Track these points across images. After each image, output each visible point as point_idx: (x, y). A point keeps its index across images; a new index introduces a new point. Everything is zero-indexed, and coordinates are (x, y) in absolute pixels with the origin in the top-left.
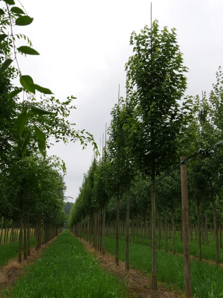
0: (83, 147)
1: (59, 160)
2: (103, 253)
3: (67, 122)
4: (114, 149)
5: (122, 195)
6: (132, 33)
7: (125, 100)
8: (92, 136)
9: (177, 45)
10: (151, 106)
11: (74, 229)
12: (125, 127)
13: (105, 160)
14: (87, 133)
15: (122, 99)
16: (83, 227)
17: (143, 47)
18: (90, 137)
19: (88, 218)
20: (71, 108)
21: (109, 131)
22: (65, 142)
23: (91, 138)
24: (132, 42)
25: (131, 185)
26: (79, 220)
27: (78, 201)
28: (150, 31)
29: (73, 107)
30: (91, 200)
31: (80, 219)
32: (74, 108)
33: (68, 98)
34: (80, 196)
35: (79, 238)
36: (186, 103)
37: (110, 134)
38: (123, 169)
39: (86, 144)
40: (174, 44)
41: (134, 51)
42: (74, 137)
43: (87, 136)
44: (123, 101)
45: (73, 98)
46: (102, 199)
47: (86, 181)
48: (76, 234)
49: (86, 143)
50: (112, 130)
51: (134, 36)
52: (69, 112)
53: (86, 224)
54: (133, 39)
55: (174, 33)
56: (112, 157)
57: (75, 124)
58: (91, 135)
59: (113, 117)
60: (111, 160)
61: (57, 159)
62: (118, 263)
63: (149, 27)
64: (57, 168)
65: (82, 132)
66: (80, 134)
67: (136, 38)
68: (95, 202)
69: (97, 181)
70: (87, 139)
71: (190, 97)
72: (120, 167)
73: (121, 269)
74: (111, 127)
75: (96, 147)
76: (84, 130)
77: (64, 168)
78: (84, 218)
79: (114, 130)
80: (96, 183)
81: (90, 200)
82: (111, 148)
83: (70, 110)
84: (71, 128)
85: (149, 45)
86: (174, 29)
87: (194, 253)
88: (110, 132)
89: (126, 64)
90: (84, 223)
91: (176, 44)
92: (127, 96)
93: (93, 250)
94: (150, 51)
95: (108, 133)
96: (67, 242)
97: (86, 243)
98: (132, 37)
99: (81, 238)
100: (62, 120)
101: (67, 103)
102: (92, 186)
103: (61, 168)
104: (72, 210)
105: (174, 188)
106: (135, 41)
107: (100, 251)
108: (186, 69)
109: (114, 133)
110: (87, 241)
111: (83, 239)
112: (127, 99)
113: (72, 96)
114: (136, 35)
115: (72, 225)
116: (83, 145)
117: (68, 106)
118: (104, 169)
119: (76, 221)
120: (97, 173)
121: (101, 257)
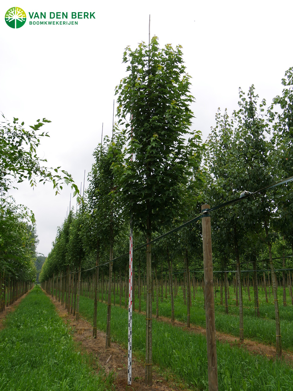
0: (57, 192)
1: (27, 210)
2: (78, 319)
3: (35, 156)
4: (94, 198)
5: (102, 253)
6: (127, 48)
7: (110, 139)
8: (70, 176)
9: (183, 67)
10: (152, 139)
11: (46, 285)
12: (113, 166)
13: (83, 212)
14: (63, 171)
15: (107, 138)
16: (55, 282)
17: (140, 67)
18: (68, 177)
19: (61, 275)
20: (42, 135)
21: (89, 177)
22: (33, 184)
23: (69, 179)
24: (125, 60)
25: (115, 242)
26: (51, 277)
27: (50, 256)
28: (148, 49)
29: (44, 134)
30: (65, 256)
31: (53, 275)
32: (47, 135)
33: (38, 121)
34: (53, 251)
35: (51, 296)
36: (192, 139)
37: (91, 181)
38: (107, 223)
39: (61, 187)
40: (180, 65)
41: (128, 70)
42: (45, 177)
43: (63, 175)
44: (108, 140)
45: (45, 120)
46: (78, 257)
47: (60, 235)
48: (48, 290)
49: (62, 185)
50: (93, 176)
51: (129, 52)
52: (39, 141)
53: (59, 280)
54: (127, 56)
55: (179, 51)
56: (92, 208)
57: (46, 160)
58: (69, 174)
59: (96, 159)
60: (90, 211)
61: (25, 209)
62: (96, 335)
63: (147, 44)
64: (25, 220)
65: (56, 170)
66: (54, 173)
67: (131, 55)
68: (70, 260)
69: (72, 235)
70: (63, 180)
71: (197, 132)
72: (102, 220)
73: (100, 345)
74: (92, 172)
75: (77, 191)
76: (58, 168)
77: (33, 220)
78: (57, 274)
79: (95, 176)
80: (71, 237)
81: (63, 256)
82: (91, 197)
83: (41, 138)
84: (41, 164)
85: (146, 66)
86: (180, 46)
87: (179, 316)
88: (91, 179)
89: (116, 87)
90: (56, 279)
91: (183, 64)
92: (113, 135)
93: (65, 313)
94: (148, 72)
95: (88, 179)
96: (36, 303)
97: (58, 303)
98: (125, 53)
99: (53, 296)
100: (28, 153)
101: (36, 128)
102: (67, 240)
103: (30, 219)
104: (44, 265)
105: (161, 245)
106: (130, 59)
107: (74, 315)
108: (192, 98)
109: (96, 179)
110: (59, 301)
111: (54, 297)
112: (112, 138)
113: (44, 119)
114: (130, 51)
115: (43, 282)
116: (56, 189)
117: (37, 133)
118: (81, 222)
119: (48, 277)
120: (73, 226)
121: (75, 324)
